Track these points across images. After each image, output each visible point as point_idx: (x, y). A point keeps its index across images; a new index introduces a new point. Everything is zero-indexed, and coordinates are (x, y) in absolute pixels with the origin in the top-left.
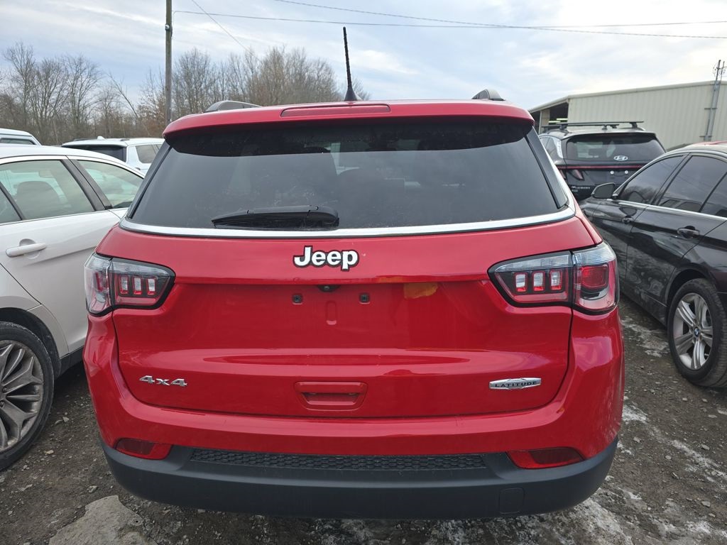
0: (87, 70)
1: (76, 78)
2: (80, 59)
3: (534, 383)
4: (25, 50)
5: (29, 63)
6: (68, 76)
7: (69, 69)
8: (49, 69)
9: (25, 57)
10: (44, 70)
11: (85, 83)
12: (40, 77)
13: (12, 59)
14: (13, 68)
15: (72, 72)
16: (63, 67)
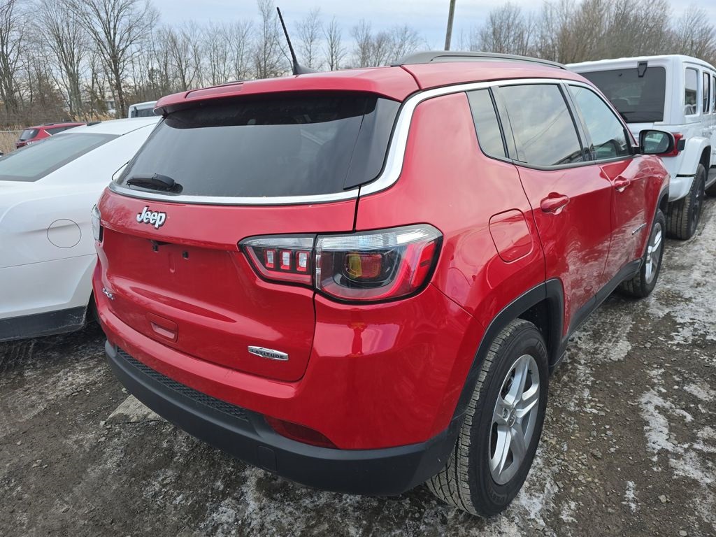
0: (410, 38)
1: (400, 47)
2: (406, 28)
3: (282, 357)
4: (366, 26)
5: (367, 38)
6: (395, 45)
7: (396, 39)
8: (382, 40)
9: (365, 32)
10: (378, 42)
11: (407, 50)
12: (374, 49)
13: (355, 36)
14: (356, 43)
15: (398, 41)
16: (392, 37)
